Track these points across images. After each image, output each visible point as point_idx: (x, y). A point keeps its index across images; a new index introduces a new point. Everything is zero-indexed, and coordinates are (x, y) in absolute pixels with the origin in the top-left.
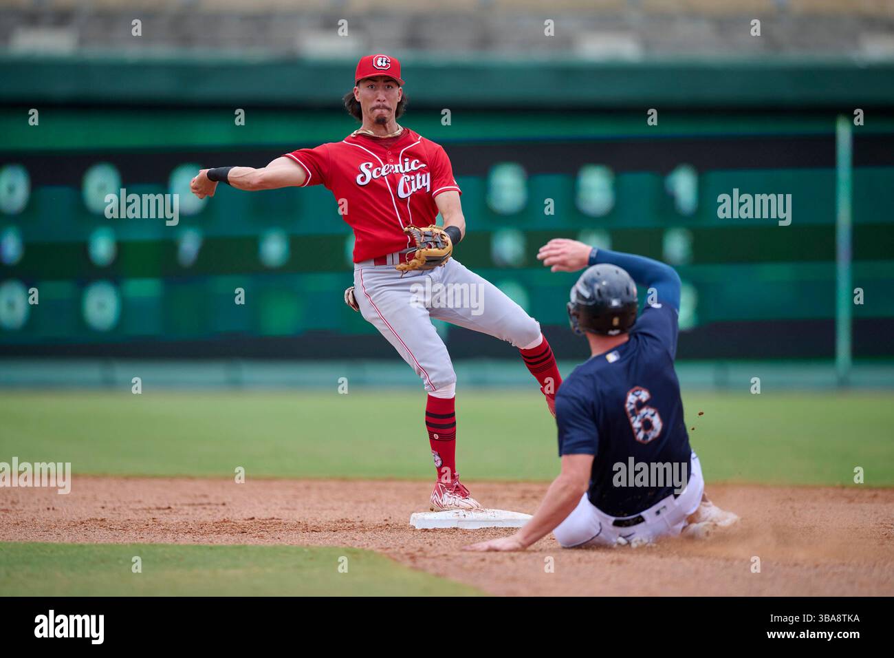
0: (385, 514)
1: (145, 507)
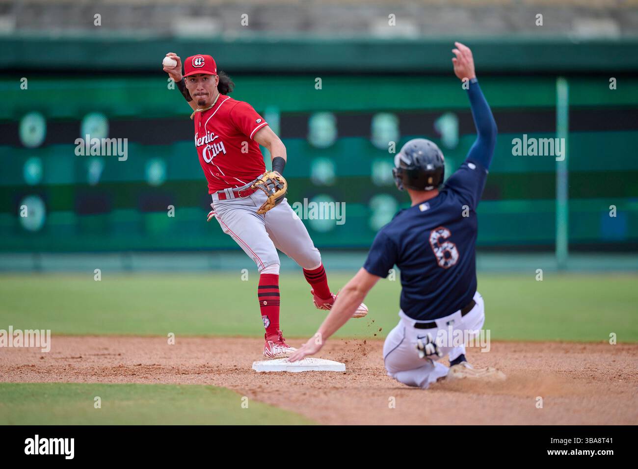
0: (234, 362)
1: (63, 356)
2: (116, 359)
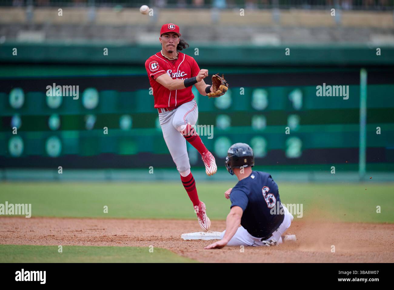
0: (171, 233)
1: (71, 230)
2: (102, 232)
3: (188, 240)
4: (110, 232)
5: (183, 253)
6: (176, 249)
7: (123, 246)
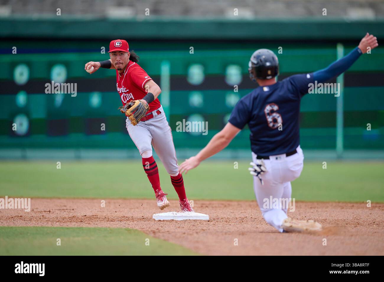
0: (142, 214)
1: (39, 211)
2: (71, 212)
3: (160, 220)
4: (80, 212)
5: (155, 234)
6: (147, 229)
7: (93, 227)
